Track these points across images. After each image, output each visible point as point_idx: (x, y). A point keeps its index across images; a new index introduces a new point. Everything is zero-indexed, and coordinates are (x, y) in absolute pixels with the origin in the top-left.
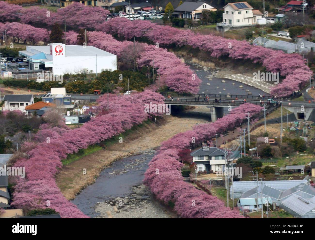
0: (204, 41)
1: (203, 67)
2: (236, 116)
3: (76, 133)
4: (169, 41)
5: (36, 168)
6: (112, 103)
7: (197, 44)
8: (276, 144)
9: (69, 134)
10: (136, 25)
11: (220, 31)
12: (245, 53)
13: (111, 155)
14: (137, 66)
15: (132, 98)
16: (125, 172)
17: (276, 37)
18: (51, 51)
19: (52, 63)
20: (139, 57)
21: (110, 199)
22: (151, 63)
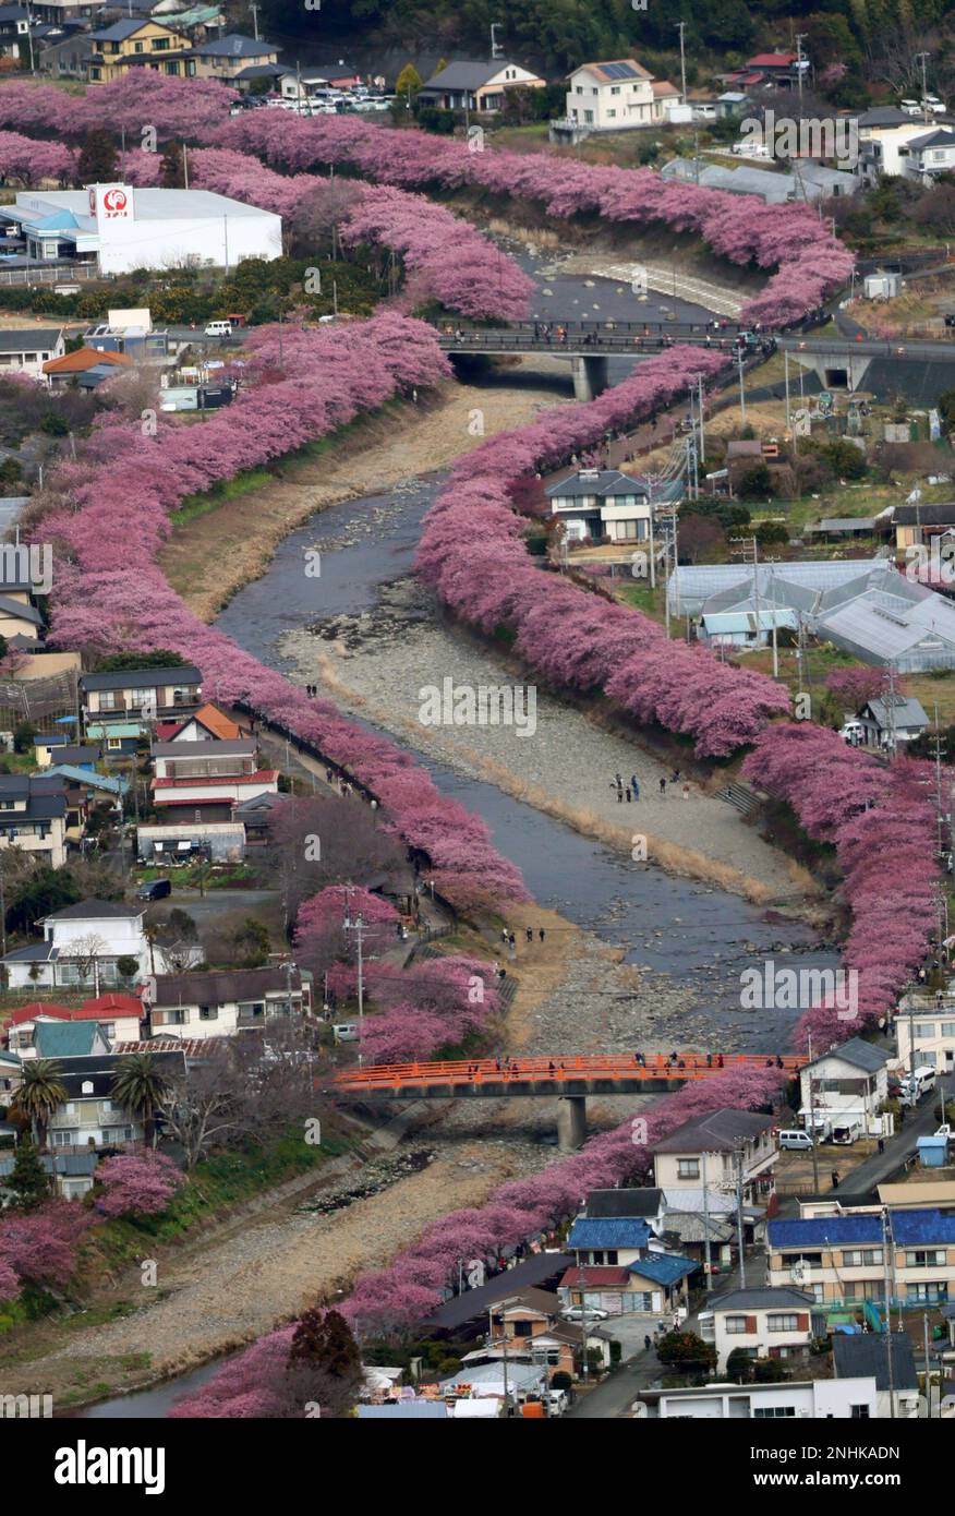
0: (523, 171)
1: (524, 244)
2: (656, 381)
3: (201, 437)
4: (421, 174)
5: (104, 537)
6: (290, 350)
7: (505, 179)
8: (782, 459)
9: (182, 438)
10: (322, 131)
11: (560, 142)
12: (648, 204)
13: (303, 497)
14: (341, 246)
15: (349, 336)
16: (350, 543)
17: (727, 158)
18: (93, 206)
19: (98, 239)
20: (348, 220)
21: (316, 621)
22: (384, 236)
